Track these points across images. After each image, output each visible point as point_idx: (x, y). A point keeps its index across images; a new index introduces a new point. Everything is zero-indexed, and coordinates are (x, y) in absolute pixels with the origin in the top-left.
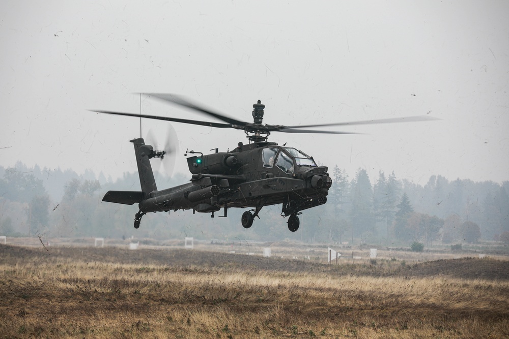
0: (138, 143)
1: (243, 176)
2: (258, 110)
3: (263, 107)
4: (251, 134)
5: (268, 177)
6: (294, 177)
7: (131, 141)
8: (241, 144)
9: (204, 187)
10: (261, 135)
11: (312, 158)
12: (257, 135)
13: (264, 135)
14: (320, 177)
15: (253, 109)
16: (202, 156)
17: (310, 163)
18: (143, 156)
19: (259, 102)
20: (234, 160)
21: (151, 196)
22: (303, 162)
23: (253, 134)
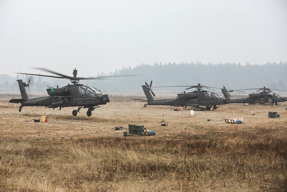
0: (20, 82)
1: (71, 96)
2: (75, 72)
3: (77, 71)
4: (72, 81)
5: (83, 98)
6: (96, 98)
7: (17, 81)
8: (69, 84)
9: (59, 101)
10: (76, 81)
11: (100, 91)
12: (75, 81)
13: (77, 81)
14: (106, 99)
15: (73, 72)
16: (54, 89)
17: (99, 92)
18: (22, 86)
19: (75, 69)
20: (67, 90)
21: (27, 101)
22: (97, 92)
23: (73, 81)
